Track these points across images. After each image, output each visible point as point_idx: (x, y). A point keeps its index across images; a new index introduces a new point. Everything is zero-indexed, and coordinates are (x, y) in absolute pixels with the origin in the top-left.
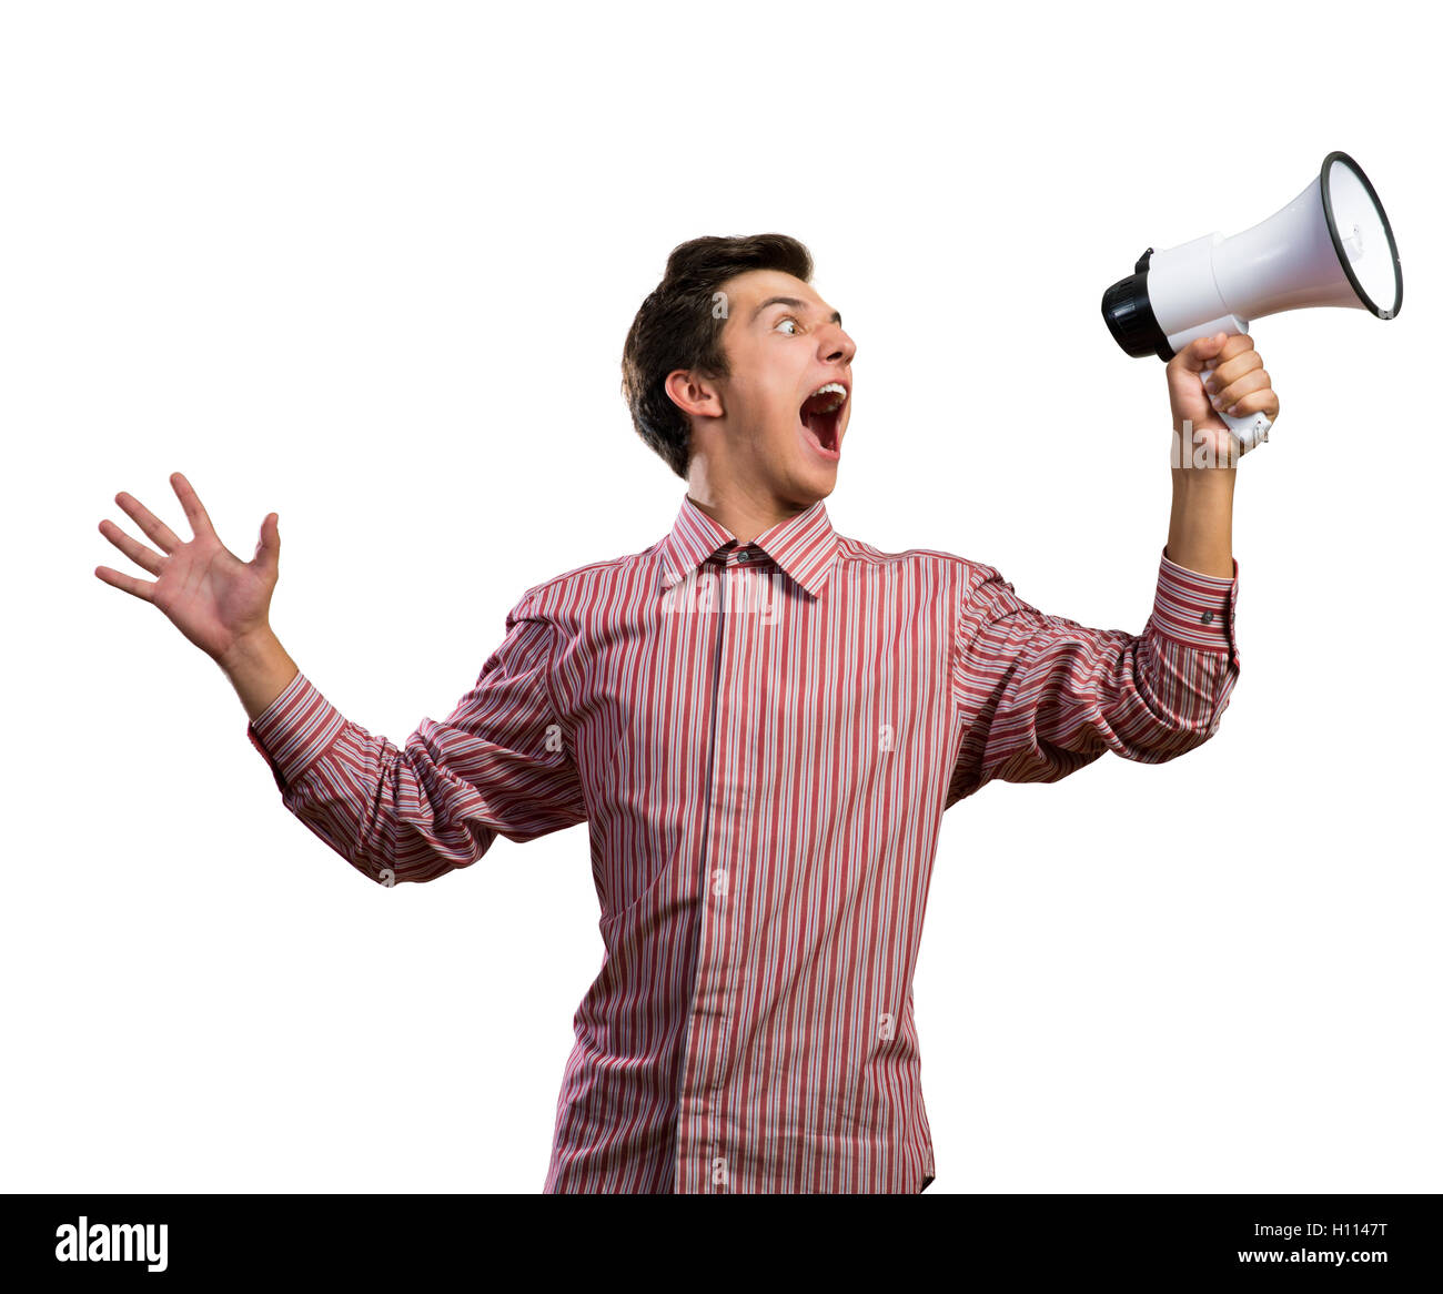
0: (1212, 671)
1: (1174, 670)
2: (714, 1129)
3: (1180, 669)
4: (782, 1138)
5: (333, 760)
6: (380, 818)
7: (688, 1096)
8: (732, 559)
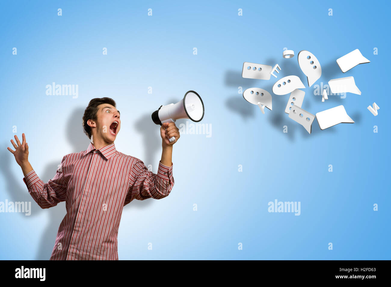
0: (166, 183)
3: (160, 182)
4: (86, 254)
5: (35, 186)
6: (40, 196)
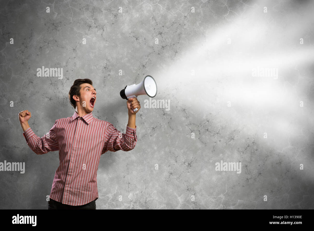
0: (132, 140)
1: (127, 140)
2: (69, 189)
4: (77, 191)
5: (32, 138)
6: (36, 146)
7: (66, 185)
8: (79, 119)
